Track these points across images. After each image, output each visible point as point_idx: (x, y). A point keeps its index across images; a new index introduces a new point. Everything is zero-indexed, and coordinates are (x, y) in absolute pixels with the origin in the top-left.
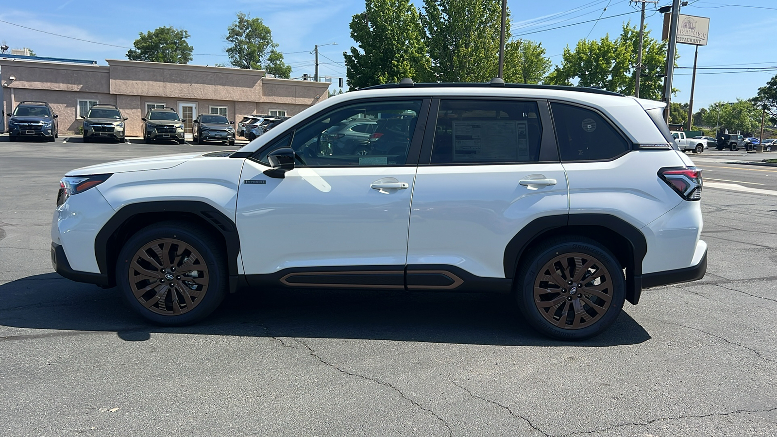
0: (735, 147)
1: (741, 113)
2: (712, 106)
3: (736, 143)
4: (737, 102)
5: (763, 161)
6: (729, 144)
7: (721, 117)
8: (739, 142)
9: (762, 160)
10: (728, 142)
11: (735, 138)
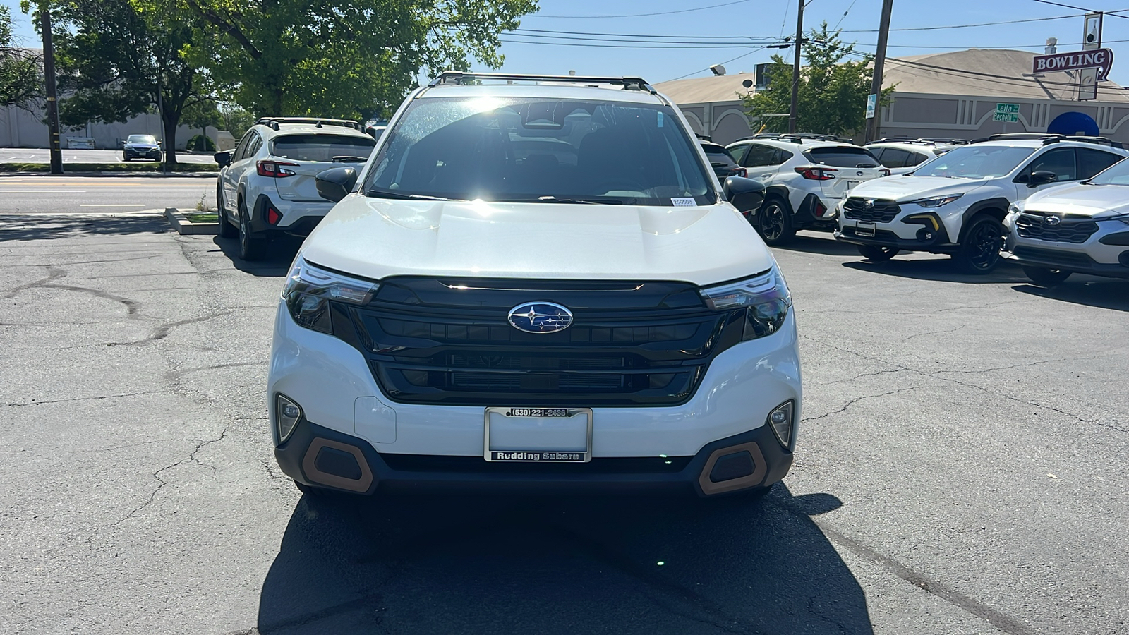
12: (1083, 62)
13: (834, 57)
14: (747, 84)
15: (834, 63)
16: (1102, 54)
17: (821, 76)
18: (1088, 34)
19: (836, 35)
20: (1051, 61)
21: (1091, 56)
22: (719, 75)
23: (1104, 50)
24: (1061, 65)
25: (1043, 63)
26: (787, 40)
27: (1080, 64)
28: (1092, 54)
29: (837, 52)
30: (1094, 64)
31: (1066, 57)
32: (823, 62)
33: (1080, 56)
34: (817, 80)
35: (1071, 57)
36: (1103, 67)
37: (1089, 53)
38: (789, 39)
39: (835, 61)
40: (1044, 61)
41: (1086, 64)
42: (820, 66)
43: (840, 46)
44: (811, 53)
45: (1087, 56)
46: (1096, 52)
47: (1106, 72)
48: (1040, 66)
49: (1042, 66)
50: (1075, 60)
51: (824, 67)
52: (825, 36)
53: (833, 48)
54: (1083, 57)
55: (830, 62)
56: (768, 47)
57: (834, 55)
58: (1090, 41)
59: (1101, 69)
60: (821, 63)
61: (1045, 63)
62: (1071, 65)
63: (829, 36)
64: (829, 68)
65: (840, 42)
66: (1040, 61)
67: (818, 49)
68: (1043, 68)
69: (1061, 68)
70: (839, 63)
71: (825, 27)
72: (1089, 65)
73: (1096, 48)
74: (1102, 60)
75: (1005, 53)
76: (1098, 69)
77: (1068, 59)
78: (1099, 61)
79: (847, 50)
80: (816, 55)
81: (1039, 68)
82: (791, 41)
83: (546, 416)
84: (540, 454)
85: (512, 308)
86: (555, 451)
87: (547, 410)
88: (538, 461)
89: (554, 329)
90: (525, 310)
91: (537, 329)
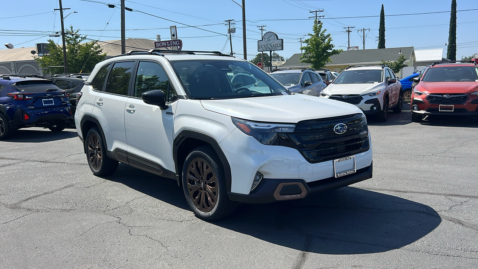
12: (172, 44)
13: (78, 41)
14: (33, 52)
15: (79, 44)
16: (178, 41)
17: (74, 49)
18: (172, 34)
19: (78, 32)
20: (161, 44)
21: (175, 42)
22: (10, 48)
23: (179, 40)
24: (165, 45)
25: (158, 44)
26: (57, 33)
27: (171, 45)
28: (175, 41)
29: (80, 39)
30: (176, 45)
31: (166, 42)
32: (73, 43)
33: (171, 42)
34: (72, 51)
35: (168, 42)
36: (179, 46)
37: (174, 41)
38: (58, 33)
39: (79, 42)
40: (158, 43)
41: (173, 45)
42: (72, 45)
43: (81, 36)
44: (67, 39)
45: (173, 42)
46: (176, 40)
47: (181, 48)
48: (157, 45)
49: (158, 46)
50: (169, 43)
51: (74, 45)
52: (72, 32)
53: (77, 37)
54: (172, 42)
55: (76, 43)
56: (50, 36)
57: (78, 40)
58: (173, 36)
59: (179, 47)
60: (72, 44)
61: (159, 44)
62: (168, 45)
63: (75, 32)
64: (76, 46)
65: (80, 35)
66: (157, 43)
67: (70, 37)
68: (159, 46)
69: (165, 46)
70: (81, 44)
71: (72, 28)
72: (174, 45)
73: (176, 39)
74: (179, 43)
75: (143, 40)
76: (178, 47)
77: (167, 43)
78: (178, 44)
79: (84, 38)
80: (69, 40)
81: (157, 46)
82: (59, 33)
83: (346, 160)
84: (346, 172)
85: (335, 126)
86: (348, 170)
87: (346, 158)
88: (346, 175)
89: (344, 131)
90: (337, 126)
91: (340, 132)
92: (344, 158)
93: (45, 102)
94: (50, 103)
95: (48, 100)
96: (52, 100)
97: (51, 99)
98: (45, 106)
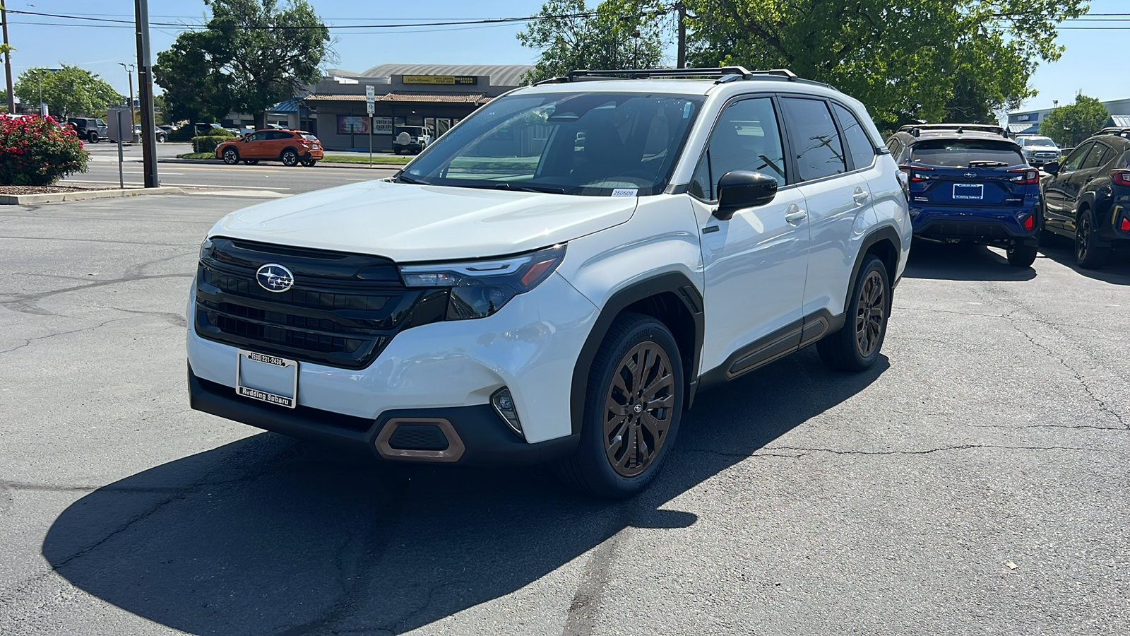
0: (95, 137)
1: (72, 86)
2: (25, 74)
3: (95, 132)
4: (63, 68)
5: (178, 157)
6: (86, 132)
7: (45, 91)
8: (100, 129)
9: (176, 155)
10: (85, 130)
11: (93, 123)
83: (270, 362)
84: (267, 395)
85: (259, 267)
86: (274, 393)
87: (270, 358)
88: (264, 400)
89: (281, 288)
90: (266, 270)
91: (271, 287)
92: (266, 357)
93: (959, 191)
94: (972, 195)
95: (968, 185)
96: (981, 187)
97: (978, 185)
98: (956, 200)
